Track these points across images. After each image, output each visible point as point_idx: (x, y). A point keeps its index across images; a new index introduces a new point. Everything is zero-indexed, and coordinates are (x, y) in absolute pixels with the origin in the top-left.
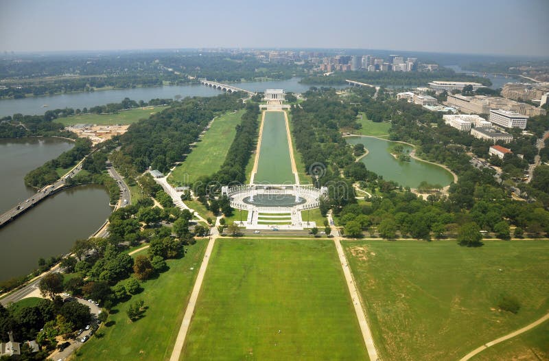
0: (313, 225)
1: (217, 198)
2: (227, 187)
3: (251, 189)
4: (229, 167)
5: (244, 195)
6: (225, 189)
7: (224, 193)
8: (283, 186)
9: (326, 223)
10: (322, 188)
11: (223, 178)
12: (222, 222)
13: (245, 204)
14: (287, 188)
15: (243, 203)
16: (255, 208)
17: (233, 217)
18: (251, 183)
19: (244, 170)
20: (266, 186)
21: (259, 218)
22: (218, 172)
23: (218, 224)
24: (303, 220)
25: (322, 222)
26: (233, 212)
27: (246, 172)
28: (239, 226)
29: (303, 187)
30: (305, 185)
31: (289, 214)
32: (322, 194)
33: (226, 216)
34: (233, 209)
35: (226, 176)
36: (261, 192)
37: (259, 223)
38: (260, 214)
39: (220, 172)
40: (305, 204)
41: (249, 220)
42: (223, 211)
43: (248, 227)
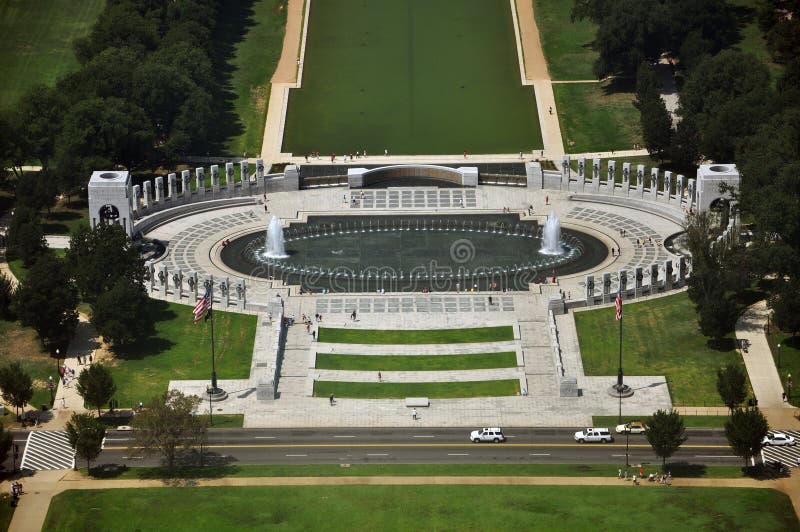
0: (650, 395)
1: (58, 242)
2: (122, 176)
3: (270, 186)
4: (127, 53)
5: (228, 220)
6: (108, 186)
7: (104, 212)
8: (466, 165)
9: (734, 387)
10: (705, 169)
11: (91, 118)
12: (96, 387)
13: (237, 278)
14: (487, 174)
15: (222, 273)
16: (301, 304)
17: (168, 356)
18: (272, 150)
19: (222, 70)
20: (358, 165)
21: (323, 361)
22: (61, 85)
23: (69, 399)
24: (590, 369)
25: (711, 379)
26: (164, 329)
27: (236, 81)
28: (202, 409)
29: (587, 169)
30: (596, 157)
31: (505, 334)
32: (702, 205)
33: (118, 351)
34: (163, 310)
35: (114, 108)
36: (331, 201)
37: (321, 389)
38: (326, 335)
39: (72, 85)
40: (598, 273)
41: (262, 375)
42: (98, 324)
43: (259, 416)
